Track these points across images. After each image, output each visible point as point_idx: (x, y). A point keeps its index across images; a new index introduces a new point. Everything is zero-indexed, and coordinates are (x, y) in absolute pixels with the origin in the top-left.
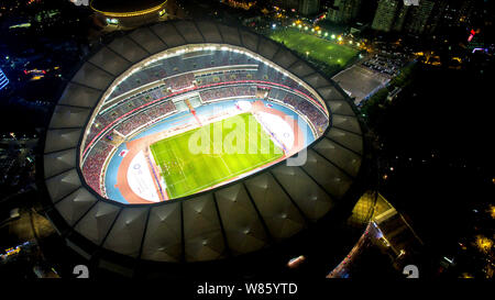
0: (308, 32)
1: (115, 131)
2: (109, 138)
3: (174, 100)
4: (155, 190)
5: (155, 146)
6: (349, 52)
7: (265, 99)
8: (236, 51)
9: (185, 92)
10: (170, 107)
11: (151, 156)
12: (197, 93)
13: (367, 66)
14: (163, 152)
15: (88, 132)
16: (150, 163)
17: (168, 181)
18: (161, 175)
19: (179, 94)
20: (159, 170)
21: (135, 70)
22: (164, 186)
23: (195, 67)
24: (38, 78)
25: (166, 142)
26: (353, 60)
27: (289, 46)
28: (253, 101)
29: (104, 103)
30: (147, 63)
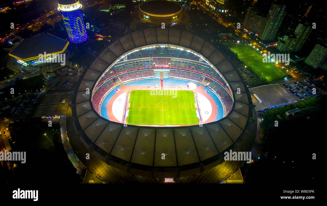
0: (257, 52)
1: (119, 78)
2: (115, 80)
3: (155, 70)
4: (122, 115)
5: (133, 92)
6: (279, 73)
7: (207, 87)
8: (196, 54)
9: (162, 68)
10: (151, 73)
11: (129, 97)
12: (169, 70)
13: (286, 87)
14: (136, 97)
15: (103, 75)
16: (127, 100)
17: (130, 113)
18: (128, 108)
19: (158, 68)
20: (129, 105)
21: (136, 50)
22: (127, 115)
23: (173, 56)
24: (100, 39)
25: (140, 92)
26: (278, 80)
27: (240, 58)
28: (198, 85)
29: (116, 63)
30: (144, 49)
